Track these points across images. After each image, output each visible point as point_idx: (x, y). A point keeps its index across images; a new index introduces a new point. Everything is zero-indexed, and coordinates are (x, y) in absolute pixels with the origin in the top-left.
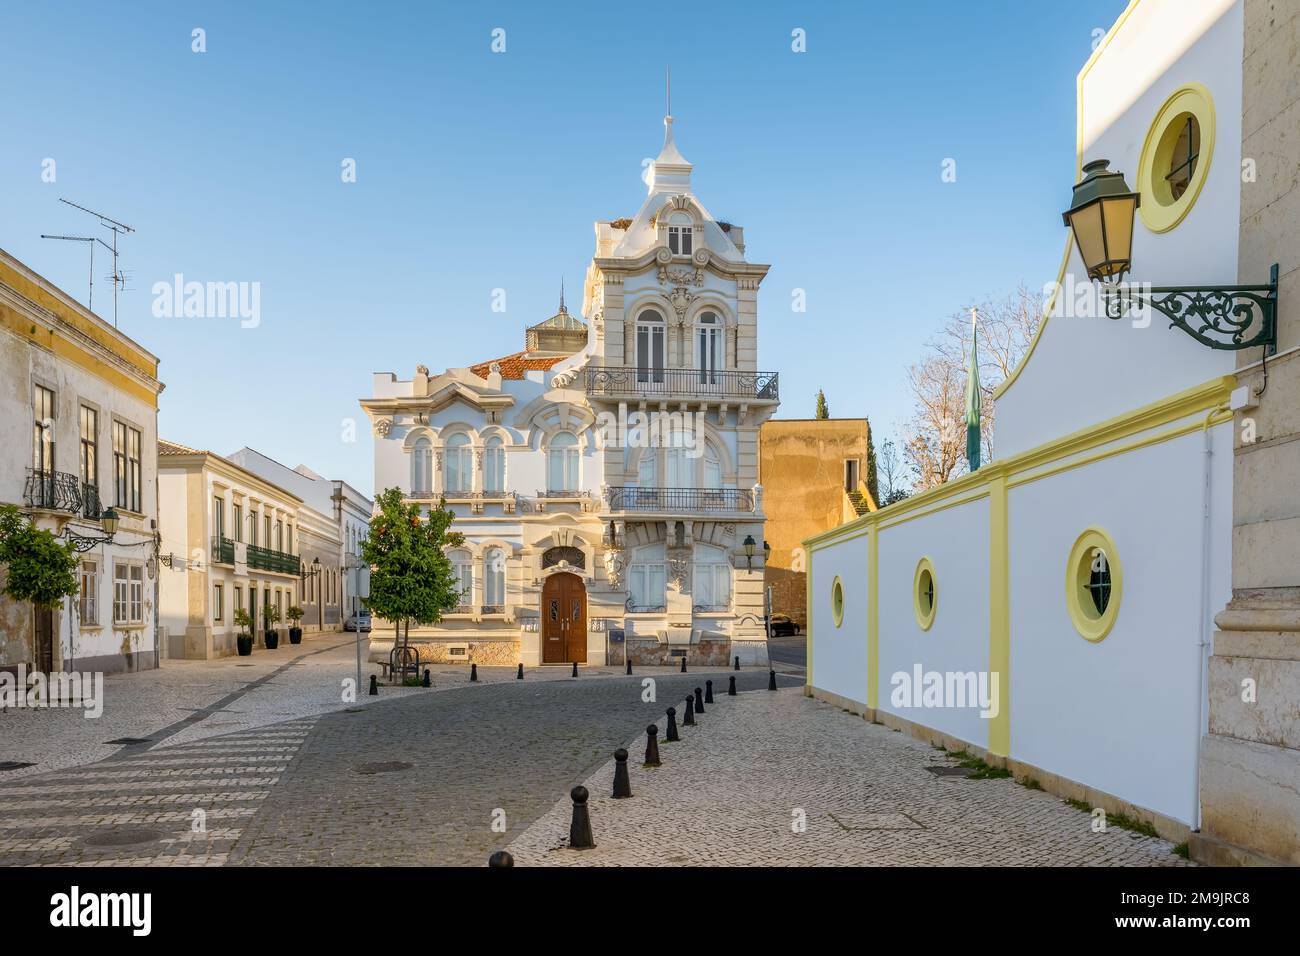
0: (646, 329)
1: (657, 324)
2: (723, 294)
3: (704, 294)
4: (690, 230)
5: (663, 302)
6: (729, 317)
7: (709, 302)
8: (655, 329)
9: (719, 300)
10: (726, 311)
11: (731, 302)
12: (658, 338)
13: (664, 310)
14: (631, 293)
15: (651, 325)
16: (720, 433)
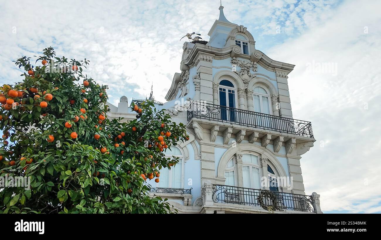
0: (224, 90)
1: (231, 88)
2: (268, 78)
3: (257, 76)
4: (247, 44)
5: (236, 76)
6: (273, 90)
7: (261, 80)
8: (229, 91)
9: (266, 80)
10: (271, 86)
11: (274, 83)
12: (231, 96)
13: (235, 80)
14: (217, 68)
15: (227, 88)
16: (277, 158)
